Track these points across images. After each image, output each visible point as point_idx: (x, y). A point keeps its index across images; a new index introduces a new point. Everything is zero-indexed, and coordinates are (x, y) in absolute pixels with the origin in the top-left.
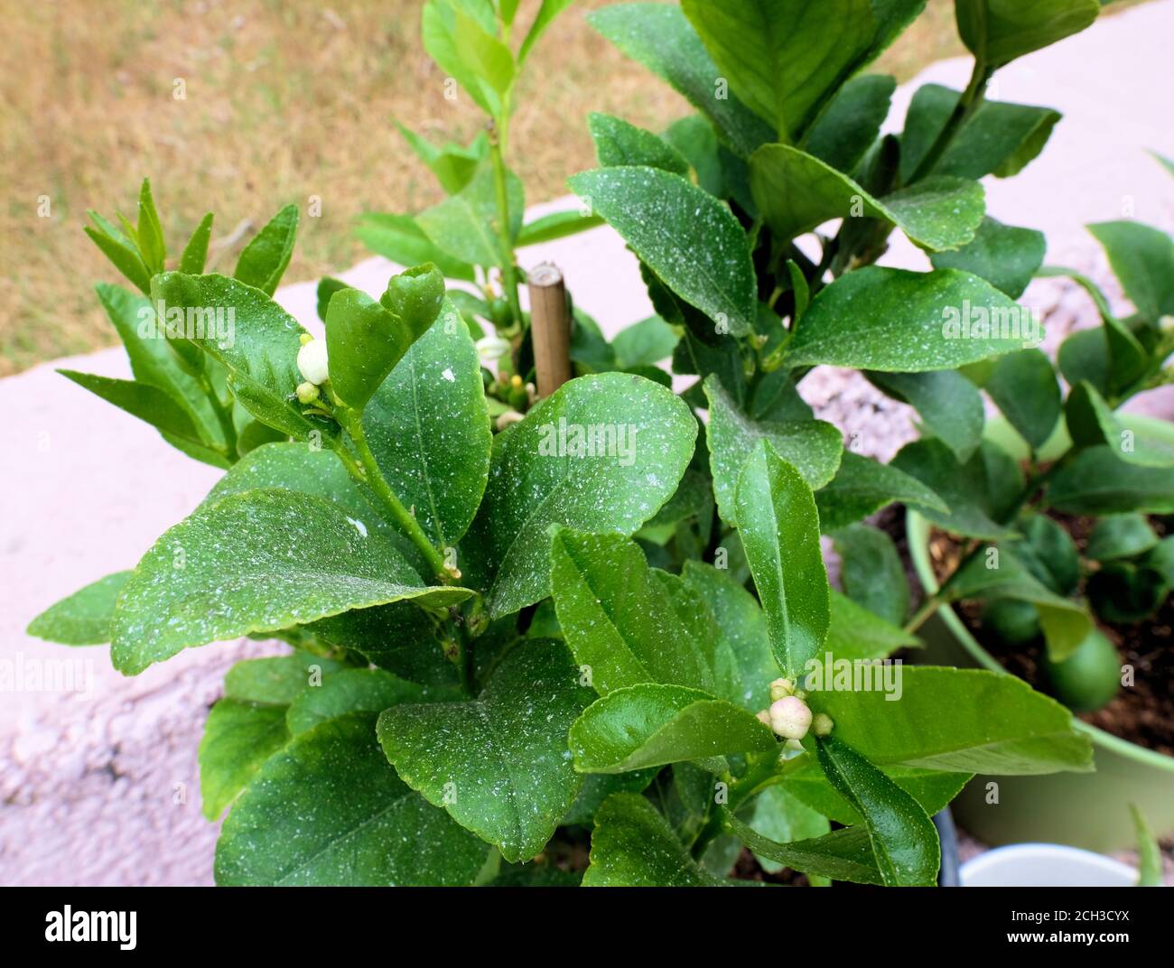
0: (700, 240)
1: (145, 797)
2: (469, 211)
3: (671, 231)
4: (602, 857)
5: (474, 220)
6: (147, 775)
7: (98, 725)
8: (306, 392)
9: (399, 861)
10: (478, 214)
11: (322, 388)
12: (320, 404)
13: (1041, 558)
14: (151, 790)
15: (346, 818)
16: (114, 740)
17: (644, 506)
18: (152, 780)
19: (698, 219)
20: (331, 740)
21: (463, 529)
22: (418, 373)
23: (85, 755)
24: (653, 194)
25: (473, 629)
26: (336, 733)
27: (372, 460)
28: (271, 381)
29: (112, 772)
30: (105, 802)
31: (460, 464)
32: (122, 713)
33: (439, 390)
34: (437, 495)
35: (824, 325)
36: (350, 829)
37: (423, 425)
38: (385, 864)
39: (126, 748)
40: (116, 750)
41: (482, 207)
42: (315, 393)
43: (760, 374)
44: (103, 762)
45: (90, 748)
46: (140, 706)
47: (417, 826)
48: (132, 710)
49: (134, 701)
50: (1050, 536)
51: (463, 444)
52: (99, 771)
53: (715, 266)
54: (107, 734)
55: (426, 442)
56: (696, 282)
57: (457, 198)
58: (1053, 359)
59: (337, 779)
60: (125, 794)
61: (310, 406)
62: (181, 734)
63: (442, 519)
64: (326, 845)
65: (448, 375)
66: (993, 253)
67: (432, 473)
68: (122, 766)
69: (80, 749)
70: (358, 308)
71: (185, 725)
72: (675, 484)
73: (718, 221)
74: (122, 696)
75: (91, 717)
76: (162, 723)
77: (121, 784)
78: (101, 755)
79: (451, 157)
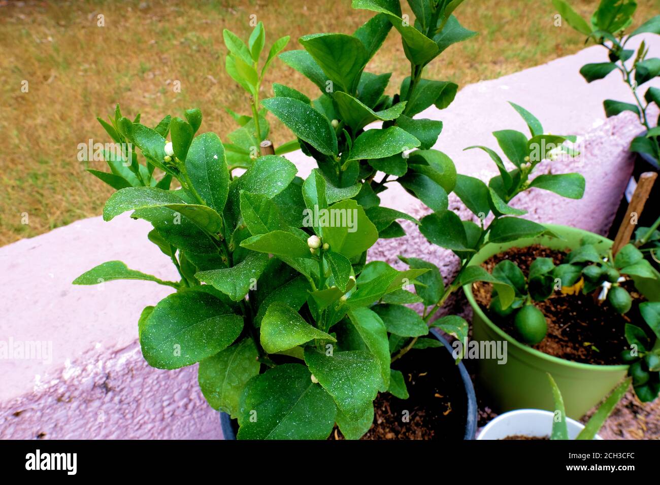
0: (310, 122)
1: (121, 402)
2: (247, 131)
3: (298, 118)
4: (270, 312)
5: (248, 134)
6: (122, 390)
7: (100, 364)
8: (167, 158)
9: (207, 335)
10: (249, 132)
11: (172, 158)
12: (172, 163)
13: (509, 278)
14: (123, 398)
15: (188, 322)
16: (107, 371)
17: (276, 191)
18: (124, 393)
19: (308, 115)
20: (184, 297)
21: (223, 208)
22: (206, 157)
23: (94, 378)
24: (290, 106)
25: (230, 248)
26: (186, 295)
27: (190, 182)
28: (157, 156)
29: (106, 388)
30: (103, 403)
31: (220, 185)
32: (111, 358)
33: (213, 162)
34: (214, 197)
35: (357, 151)
36: (190, 325)
37: (208, 174)
38: (202, 336)
39: (112, 375)
40: (108, 377)
41: (251, 130)
42: (170, 159)
43: (341, 173)
44: (102, 382)
45: (96, 374)
46: (118, 355)
47: (215, 325)
48: (115, 357)
49: (116, 353)
50: (512, 268)
51: (221, 178)
52: (100, 386)
53: (316, 131)
54: (104, 368)
55: (209, 179)
56: (308, 135)
57: (243, 128)
58: (487, 184)
59: (185, 309)
60: (112, 399)
61: (169, 163)
62: (137, 369)
63: (216, 206)
64: (181, 330)
65: (216, 157)
66: (424, 129)
67: (212, 190)
68: (111, 384)
69: (92, 375)
70: (177, 122)
71: (139, 364)
72: (287, 185)
73: (316, 116)
74: (110, 351)
75: (97, 361)
76: (128, 363)
77: (110, 394)
78: (101, 378)
79: (244, 116)
